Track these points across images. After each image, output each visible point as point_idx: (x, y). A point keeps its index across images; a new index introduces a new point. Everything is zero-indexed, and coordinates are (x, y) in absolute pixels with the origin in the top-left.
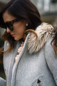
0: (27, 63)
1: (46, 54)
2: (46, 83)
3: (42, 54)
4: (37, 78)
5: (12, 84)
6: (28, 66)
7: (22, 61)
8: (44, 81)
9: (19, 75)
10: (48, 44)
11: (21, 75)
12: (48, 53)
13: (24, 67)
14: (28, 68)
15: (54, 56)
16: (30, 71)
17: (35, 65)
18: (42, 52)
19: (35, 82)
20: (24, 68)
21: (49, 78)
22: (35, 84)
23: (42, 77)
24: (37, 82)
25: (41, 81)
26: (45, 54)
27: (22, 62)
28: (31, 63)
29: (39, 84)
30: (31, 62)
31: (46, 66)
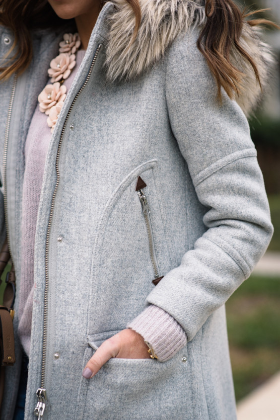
0: (96, 118)
1: (169, 86)
2: (164, 191)
3: (156, 82)
4: (134, 173)
5: (45, 189)
6: (100, 130)
7: (79, 108)
8: (158, 183)
9: (67, 159)
10: (181, 48)
11: (76, 162)
12: (181, 80)
13: (87, 132)
14: (102, 137)
15: (200, 94)
16: (109, 146)
17: (128, 123)
18: (156, 76)
19: (130, 184)
20: (85, 135)
21: (173, 174)
22: (128, 192)
23: (152, 168)
24: (134, 185)
25: (146, 182)
26: (165, 86)
27: (79, 111)
28: (114, 117)
29: (142, 194)
30: (112, 115)
31: (166, 130)
